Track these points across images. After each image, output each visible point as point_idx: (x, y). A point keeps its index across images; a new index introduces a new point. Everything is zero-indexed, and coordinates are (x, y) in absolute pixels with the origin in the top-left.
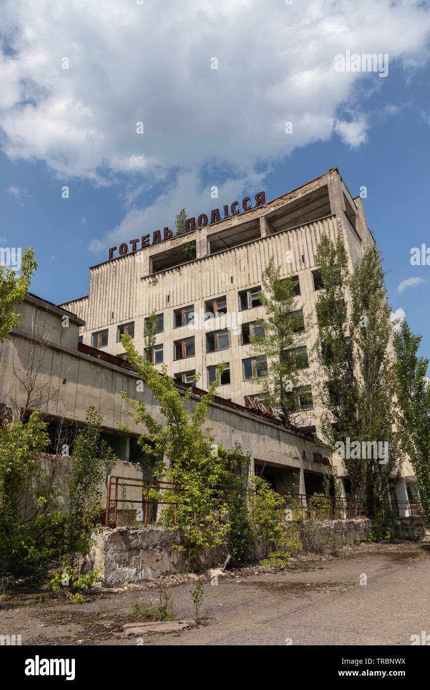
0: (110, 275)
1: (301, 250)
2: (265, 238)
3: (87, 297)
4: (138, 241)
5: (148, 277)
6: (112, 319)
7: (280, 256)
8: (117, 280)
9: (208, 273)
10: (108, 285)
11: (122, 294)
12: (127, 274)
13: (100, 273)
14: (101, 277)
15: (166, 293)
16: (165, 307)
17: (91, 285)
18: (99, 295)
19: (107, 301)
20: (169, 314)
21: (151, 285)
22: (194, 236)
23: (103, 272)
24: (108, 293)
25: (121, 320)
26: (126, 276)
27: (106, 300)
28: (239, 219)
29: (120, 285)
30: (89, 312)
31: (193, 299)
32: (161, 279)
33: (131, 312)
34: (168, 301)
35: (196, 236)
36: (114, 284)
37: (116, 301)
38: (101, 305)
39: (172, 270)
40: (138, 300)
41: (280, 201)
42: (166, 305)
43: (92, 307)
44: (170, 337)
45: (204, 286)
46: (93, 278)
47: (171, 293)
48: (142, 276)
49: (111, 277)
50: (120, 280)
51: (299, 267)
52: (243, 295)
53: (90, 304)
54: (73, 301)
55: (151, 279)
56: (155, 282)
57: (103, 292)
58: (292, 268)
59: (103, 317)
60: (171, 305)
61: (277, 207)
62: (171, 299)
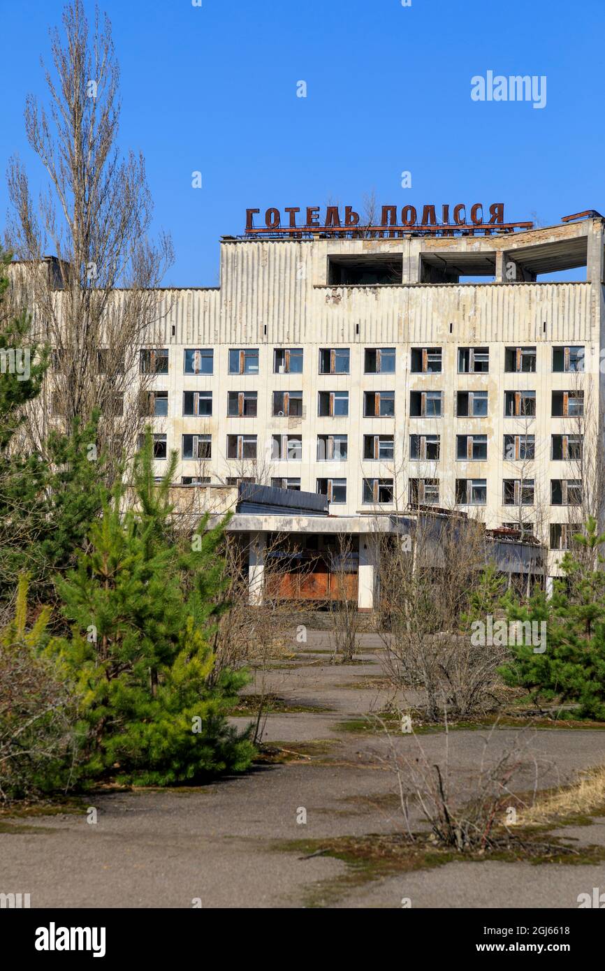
0: (259, 265)
1: (544, 316)
2: (501, 285)
3: (218, 289)
4: (297, 210)
5: (326, 288)
6: (265, 336)
7: (517, 314)
8: (272, 275)
9: (419, 309)
10: (255, 279)
11: (282, 301)
12: (288, 271)
13: (240, 254)
14: (243, 262)
15: (355, 321)
16: (352, 340)
17: (224, 270)
18: (239, 291)
19: (255, 305)
20: (357, 352)
21: (331, 300)
22: (401, 246)
23: (245, 255)
24: (255, 291)
25: (281, 341)
26: (288, 275)
27: (252, 303)
28: (468, 244)
29: (277, 285)
30: (223, 315)
31: (396, 340)
32: (346, 296)
33: (297, 334)
34: (357, 333)
35: (404, 248)
36: (266, 282)
37: (271, 309)
38: (244, 309)
39: (364, 288)
40: (308, 319)
41: (526, 237)
42: (355, 338)
43: (228, 308)
44: (359, 384)
45: (412, 326)
46: (227, 260)
47: (362, 322)
48: (316, 283)
49: (261, 268)
50: (277, 278)
51: (538, 336)
52: (464, 352)
53: (223, 302)
54: (191, 289)
55: (329, 291)
56: (337, 299)
57: (247, 289)
58: (529, 336)
59: (249, 329)
60: (362, 340)
61: (522, 246)
62: (362, 330)
